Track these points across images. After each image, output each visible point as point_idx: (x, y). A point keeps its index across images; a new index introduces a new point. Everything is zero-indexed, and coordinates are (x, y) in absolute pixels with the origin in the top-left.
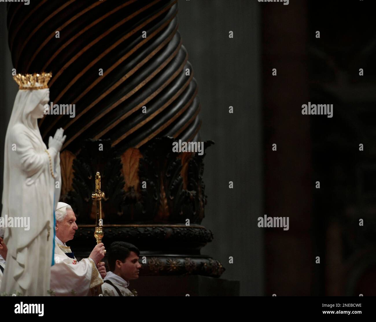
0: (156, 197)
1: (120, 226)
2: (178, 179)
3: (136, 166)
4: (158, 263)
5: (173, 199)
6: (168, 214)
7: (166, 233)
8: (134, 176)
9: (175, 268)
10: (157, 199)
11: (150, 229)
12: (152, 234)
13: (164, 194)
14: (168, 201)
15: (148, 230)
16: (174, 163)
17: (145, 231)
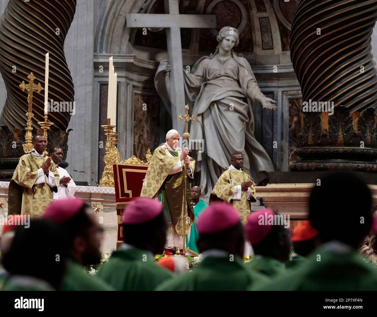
0: (336, 133)
1: (319, 147)
2: (349, 125)
3: (327, 119)
4: (332, 165)
5: (346, 135)
6: (343, 142)
7: (339, 151)
8: (326, 124)
9: (341, 167)
10: (336, 135)
11: (332, 149)
12: (332, 151)
13: (341, 132)
14: (343, 136)
15: (330, 150)
16: (347, 118)
17: (329, 150)
